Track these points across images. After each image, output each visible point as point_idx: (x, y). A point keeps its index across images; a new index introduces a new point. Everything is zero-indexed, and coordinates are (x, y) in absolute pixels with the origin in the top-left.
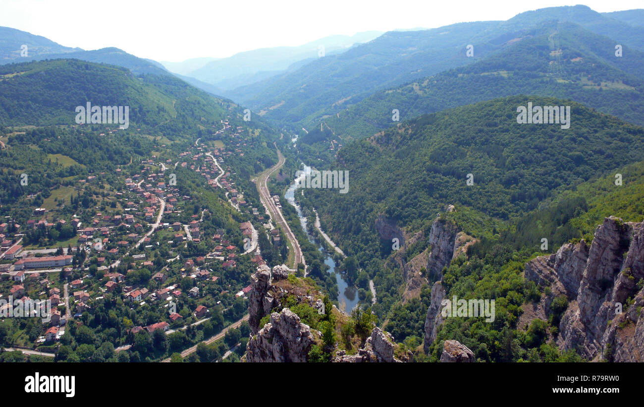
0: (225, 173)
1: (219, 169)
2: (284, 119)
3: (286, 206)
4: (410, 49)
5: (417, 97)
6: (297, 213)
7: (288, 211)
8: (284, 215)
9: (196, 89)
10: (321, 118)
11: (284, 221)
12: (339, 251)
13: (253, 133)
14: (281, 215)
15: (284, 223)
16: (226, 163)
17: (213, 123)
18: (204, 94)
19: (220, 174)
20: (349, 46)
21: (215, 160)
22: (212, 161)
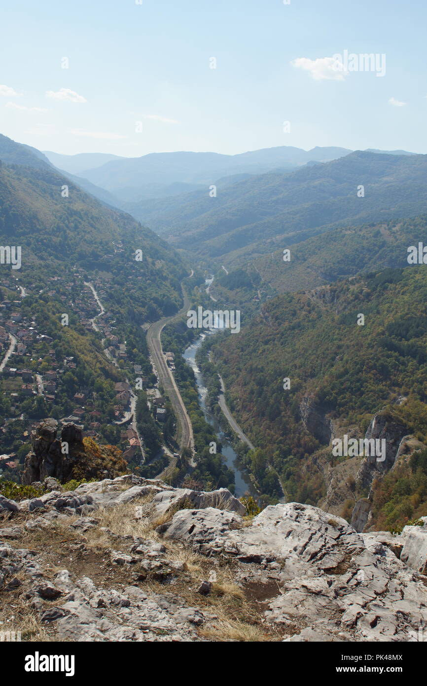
0: (106, 313)
1: (98, 306)
2: (200, 251)
3: (182, 368)
4: (385, 179)
5: (384, 244)
6: (195, 379)
7: (184, 375)
8: (177, 381)
9: (85, 194)
10: (250, 256)
11: (176, 389)
12: (244, 439)
13: (154, 264)
14: (173, 379)
15: (175, 391)
16: (109, 298)
17: (101, 243)
18: (97, 203)
19: (100, 312)
20: (302, 163)
21: (95, 293)
22: (92, 293)
